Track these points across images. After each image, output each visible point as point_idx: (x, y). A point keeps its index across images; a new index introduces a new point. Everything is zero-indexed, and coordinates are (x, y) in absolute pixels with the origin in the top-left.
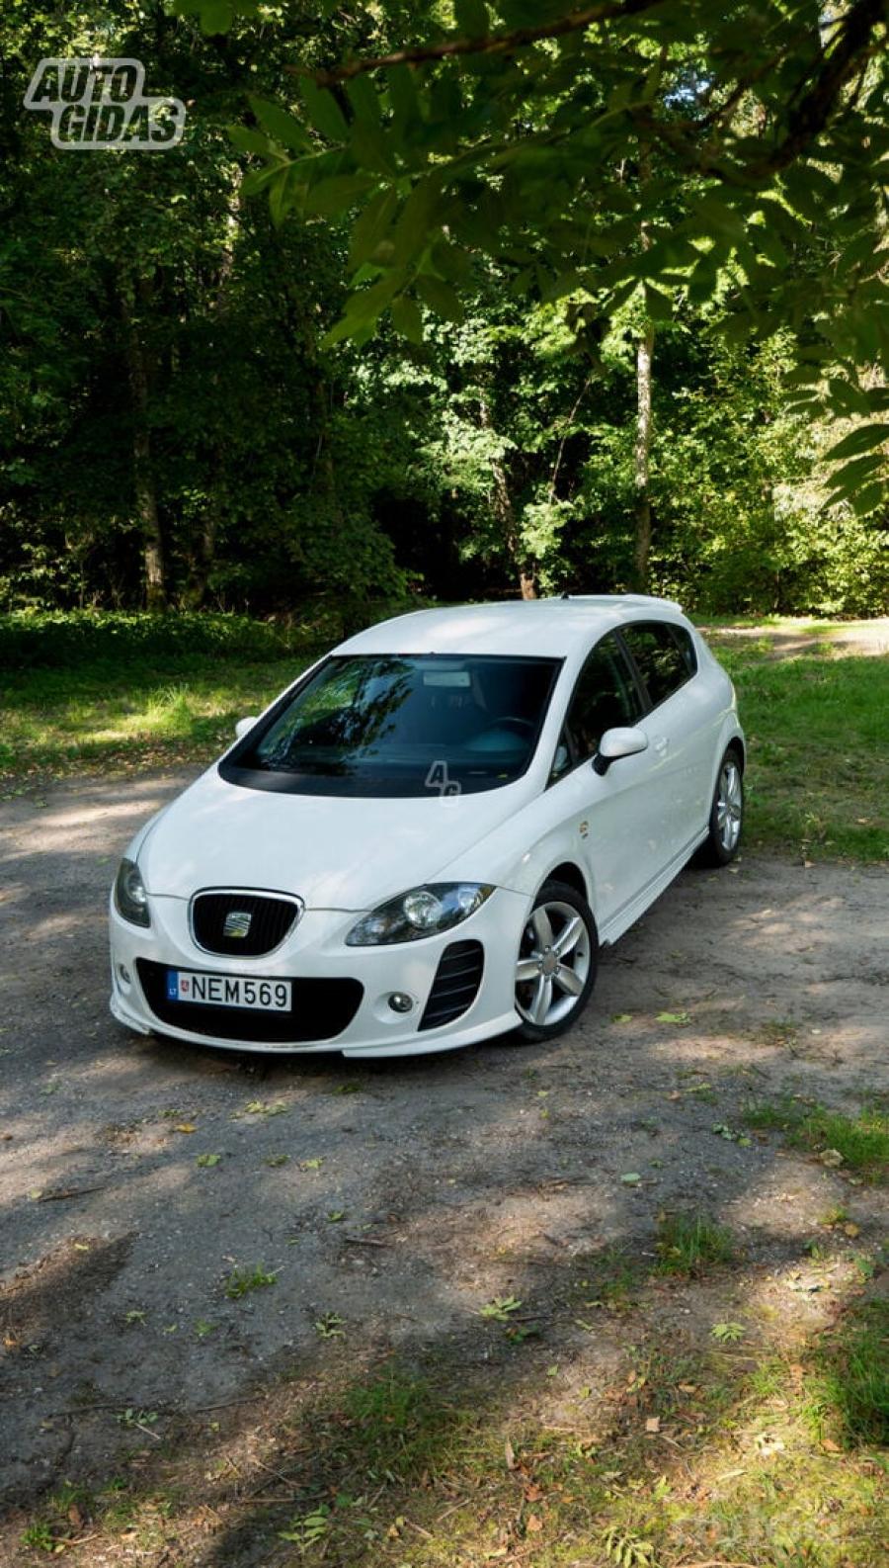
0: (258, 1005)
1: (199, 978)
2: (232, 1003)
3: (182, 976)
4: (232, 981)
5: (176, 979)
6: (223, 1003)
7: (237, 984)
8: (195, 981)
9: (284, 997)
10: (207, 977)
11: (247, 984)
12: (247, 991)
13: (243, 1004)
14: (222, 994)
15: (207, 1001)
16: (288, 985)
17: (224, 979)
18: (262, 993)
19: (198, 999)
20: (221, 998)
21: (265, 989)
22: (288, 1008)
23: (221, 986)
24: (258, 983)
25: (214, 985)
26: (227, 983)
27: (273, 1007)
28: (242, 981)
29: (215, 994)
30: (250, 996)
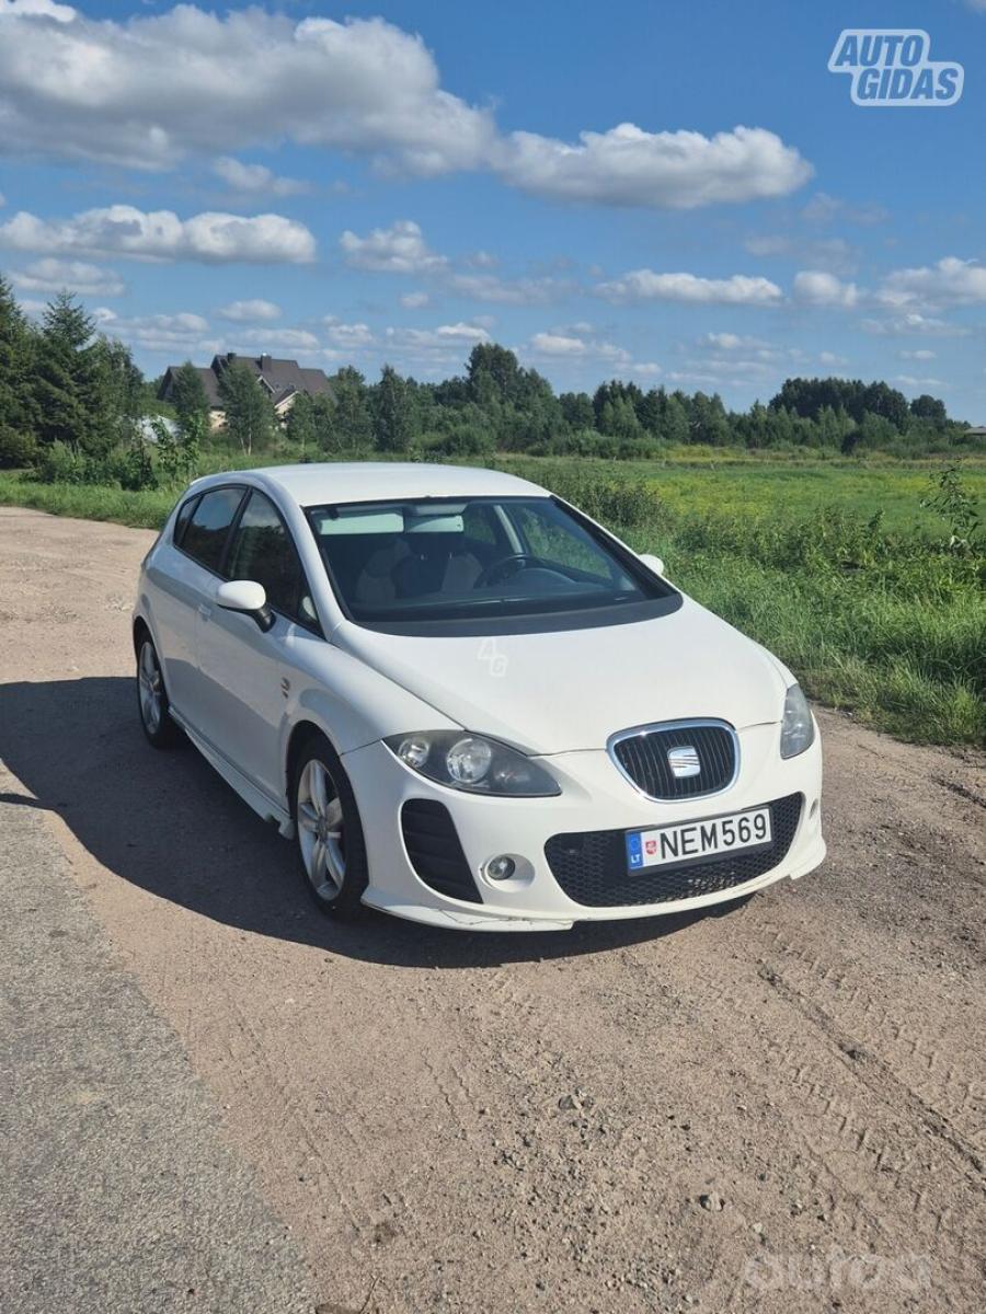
0: (738, 844)
1: (669, 833)
2: (710, 850)
3: (645, 837)
4: (708, 826)
5: (637, 844)
6: (701, 853)
7: (714, 826)
8: (664, 838)
9: (763, 828)
10: (678, 829)
11: (724, 823)
12: (725, 832)
13: (722, 848)
14: (697, 844)
15: (681, 857)
16: (766, 813)
17: (698, 825)
18: (741, 829)
19: (670, 858)
20: (698, 849)
21: (744, 824)
22: (768, 838)
23: (697, 835)
24: (736, 818)
25: (688, 836)
26: (703, 828)
27: (754, 841)
28: (718, 822)
29: (689, 847)
30: (729, 837)
